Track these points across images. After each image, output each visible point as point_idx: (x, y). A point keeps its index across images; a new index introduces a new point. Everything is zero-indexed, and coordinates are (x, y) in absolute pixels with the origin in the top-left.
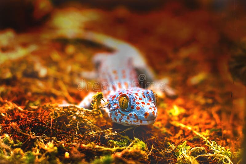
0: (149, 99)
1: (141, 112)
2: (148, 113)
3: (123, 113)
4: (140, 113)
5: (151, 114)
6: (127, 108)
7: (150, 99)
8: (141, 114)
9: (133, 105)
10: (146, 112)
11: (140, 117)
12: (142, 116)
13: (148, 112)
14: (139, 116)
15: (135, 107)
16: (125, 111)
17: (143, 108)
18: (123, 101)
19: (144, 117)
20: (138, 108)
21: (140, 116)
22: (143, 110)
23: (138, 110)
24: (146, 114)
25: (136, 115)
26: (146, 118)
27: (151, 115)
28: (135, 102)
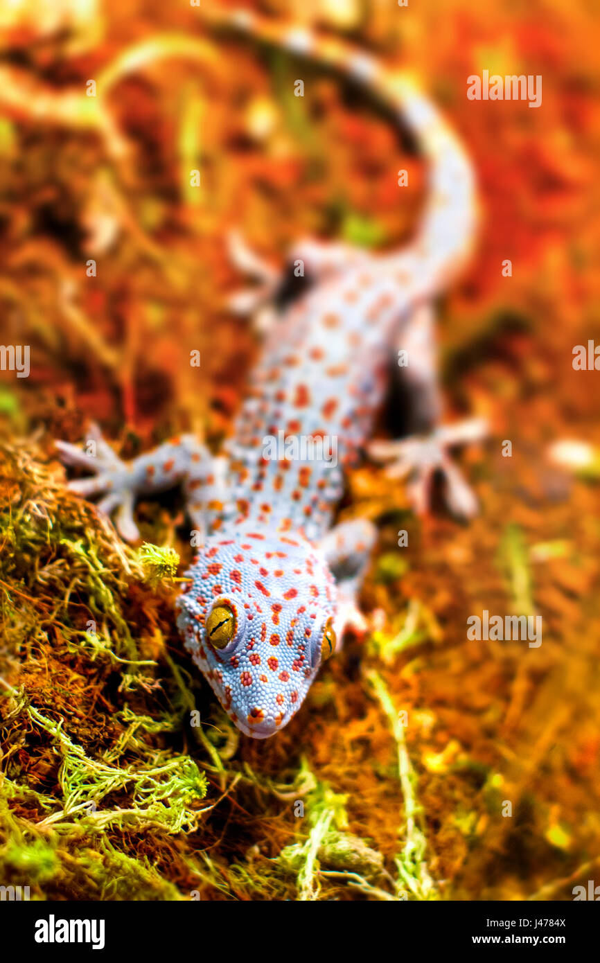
0: (298, 656)
1: (248, 697)
2: (262, 716)
3: (206, 649)
4: (242, 697)
5: (269, 720)
6: (220, 648)
7: (302, 659)
8: (243, 701)
9: (238, 658)
10: (258, 708)
11: (238, 707)
12: (243, 708)
13: (264, 713)
14: (236, 702)
15: (241, 670)
16: (214, 651)
17: (259, 689)
18: (221, 624)
19: (246, 714)
20: (247, 680)
21: (239, 704)
22: (255, 694)
23: (242, 685)
24: (255, 714)
25: (231, 693)
26: (251, 721)
27: (268, 723)
28: (250, 652)
